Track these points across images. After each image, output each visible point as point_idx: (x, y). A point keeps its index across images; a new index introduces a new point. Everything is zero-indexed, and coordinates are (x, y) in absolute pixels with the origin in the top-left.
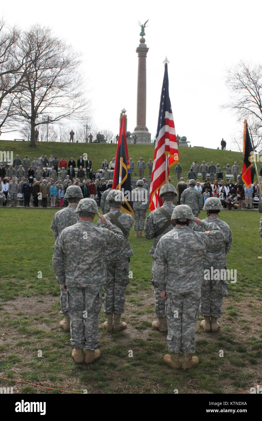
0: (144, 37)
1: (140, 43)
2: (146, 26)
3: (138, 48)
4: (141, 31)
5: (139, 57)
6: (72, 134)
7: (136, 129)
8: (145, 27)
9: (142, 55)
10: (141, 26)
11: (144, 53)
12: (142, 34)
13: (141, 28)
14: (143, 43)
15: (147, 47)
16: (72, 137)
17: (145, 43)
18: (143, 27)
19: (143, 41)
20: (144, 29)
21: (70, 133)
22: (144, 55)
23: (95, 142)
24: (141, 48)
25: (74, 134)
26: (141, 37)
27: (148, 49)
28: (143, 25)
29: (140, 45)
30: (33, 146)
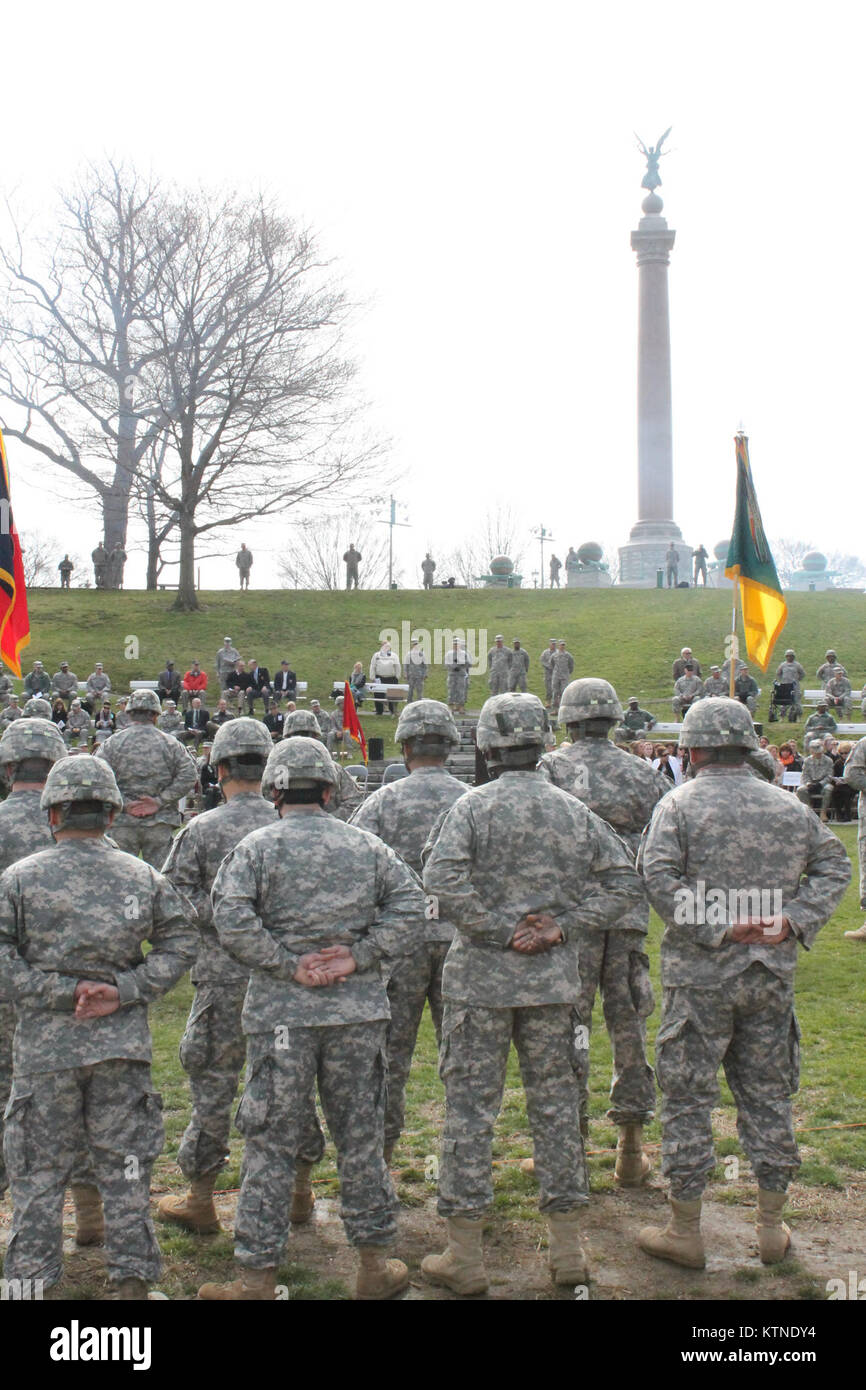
0: (658, 191)
1: (643, 215)
2: (663, 149)
3: (634, 234)
4: (646, 171)
5: (640, 264)
6: (352, 558)
7: (635, 534)
8: (658, 154)
9: (649, 257)
10: (645, 153)
11: (658, 249)
12: (652, 181)
13: (645, 160)
14: (653, 216)
15: (670, 228)
16: (352, 572)
17: (662, 214)
18: (653, 157)
19: (653, 206)
20: (659, 162)
21: (346, 558)
22: (656, 257)
23: (448, 587)
24: (647, 233)
25: (359, 557)
26: (646, 193)
27: (673, 233)
28: (652, 149)
29: (643, 223)
30: (186, 607)
